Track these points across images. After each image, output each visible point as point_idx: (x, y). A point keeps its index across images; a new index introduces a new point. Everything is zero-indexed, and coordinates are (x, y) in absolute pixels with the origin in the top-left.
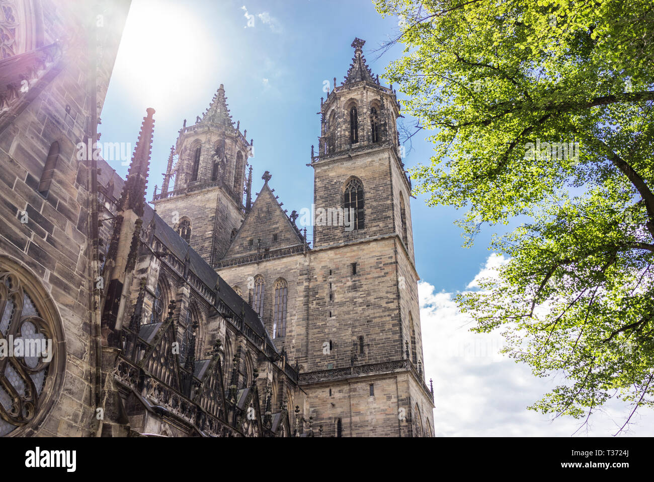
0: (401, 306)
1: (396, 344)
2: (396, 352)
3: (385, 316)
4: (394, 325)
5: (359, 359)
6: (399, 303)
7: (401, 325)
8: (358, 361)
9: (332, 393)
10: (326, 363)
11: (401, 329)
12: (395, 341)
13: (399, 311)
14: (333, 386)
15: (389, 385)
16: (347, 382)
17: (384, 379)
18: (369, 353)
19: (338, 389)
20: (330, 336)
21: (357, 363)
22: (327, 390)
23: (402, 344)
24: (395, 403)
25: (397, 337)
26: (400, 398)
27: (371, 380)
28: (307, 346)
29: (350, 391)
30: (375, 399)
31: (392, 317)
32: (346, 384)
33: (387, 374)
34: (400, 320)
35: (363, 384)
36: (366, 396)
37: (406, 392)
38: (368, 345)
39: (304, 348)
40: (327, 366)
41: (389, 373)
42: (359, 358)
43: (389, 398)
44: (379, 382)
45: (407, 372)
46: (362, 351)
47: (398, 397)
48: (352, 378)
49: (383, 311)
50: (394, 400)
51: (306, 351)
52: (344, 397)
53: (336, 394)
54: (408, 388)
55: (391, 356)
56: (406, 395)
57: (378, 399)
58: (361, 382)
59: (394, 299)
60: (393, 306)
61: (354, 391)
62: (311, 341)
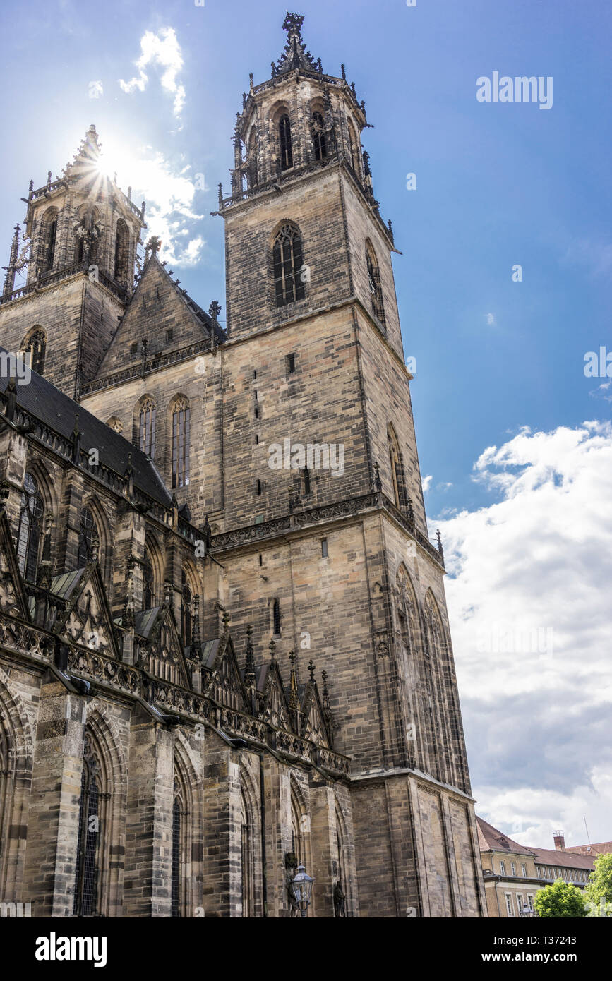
0: (368, 411)
1: (360, 470)
2: (362, 483)
3: (342, 430)
4: (356, 442)
5: (303, 503)
6: (363, 407)
7: (367, 439)
8: (302, 506)
9: (263, 560)
10: (253, 516)
11: (368, 447)
12: (358, 467)
13: (364, 419)
14: (264, 549)
15: (351, 537)
16: (284, 540)
17: (343, 528)
18: (318, 491)
19: (273, 553)
20: (258, 473)
21: (300, 509)
22: (256, 557)
23: (370, 469)
24: (361, 563)
25: (362, 460)
26: (369, 555)
27: (322, 533)
28: (223, 492)
29: (291, 554)
30: (329, 562)
31: (353, 430)
32: (283, 544)
33: (345, 519)
34: (367, 432)
35: (311, 541)
36: (316, 559)
37: (379, 544)
38: (317, 478)
39: (218, 497)
40: (255, 520)
41: (350, 518)
42: (304, 501)
43: (352, 557)
44: (335, 534)
45: (378, 512)
46: (308, 490)
47: (365, 554)
48: (293, 533)
49: (340, 422)
50: (360, 559)
51: (221, 502)
52: (282, 565)
53: (269, 561)
54: (382, 537)
55: (354, 491)
56: (380, 548)
57: (335, 560)
58: (307, 537)
59: (356, 400)
60: (352, 412)
61: (297, 554)
62: (228, 484)
